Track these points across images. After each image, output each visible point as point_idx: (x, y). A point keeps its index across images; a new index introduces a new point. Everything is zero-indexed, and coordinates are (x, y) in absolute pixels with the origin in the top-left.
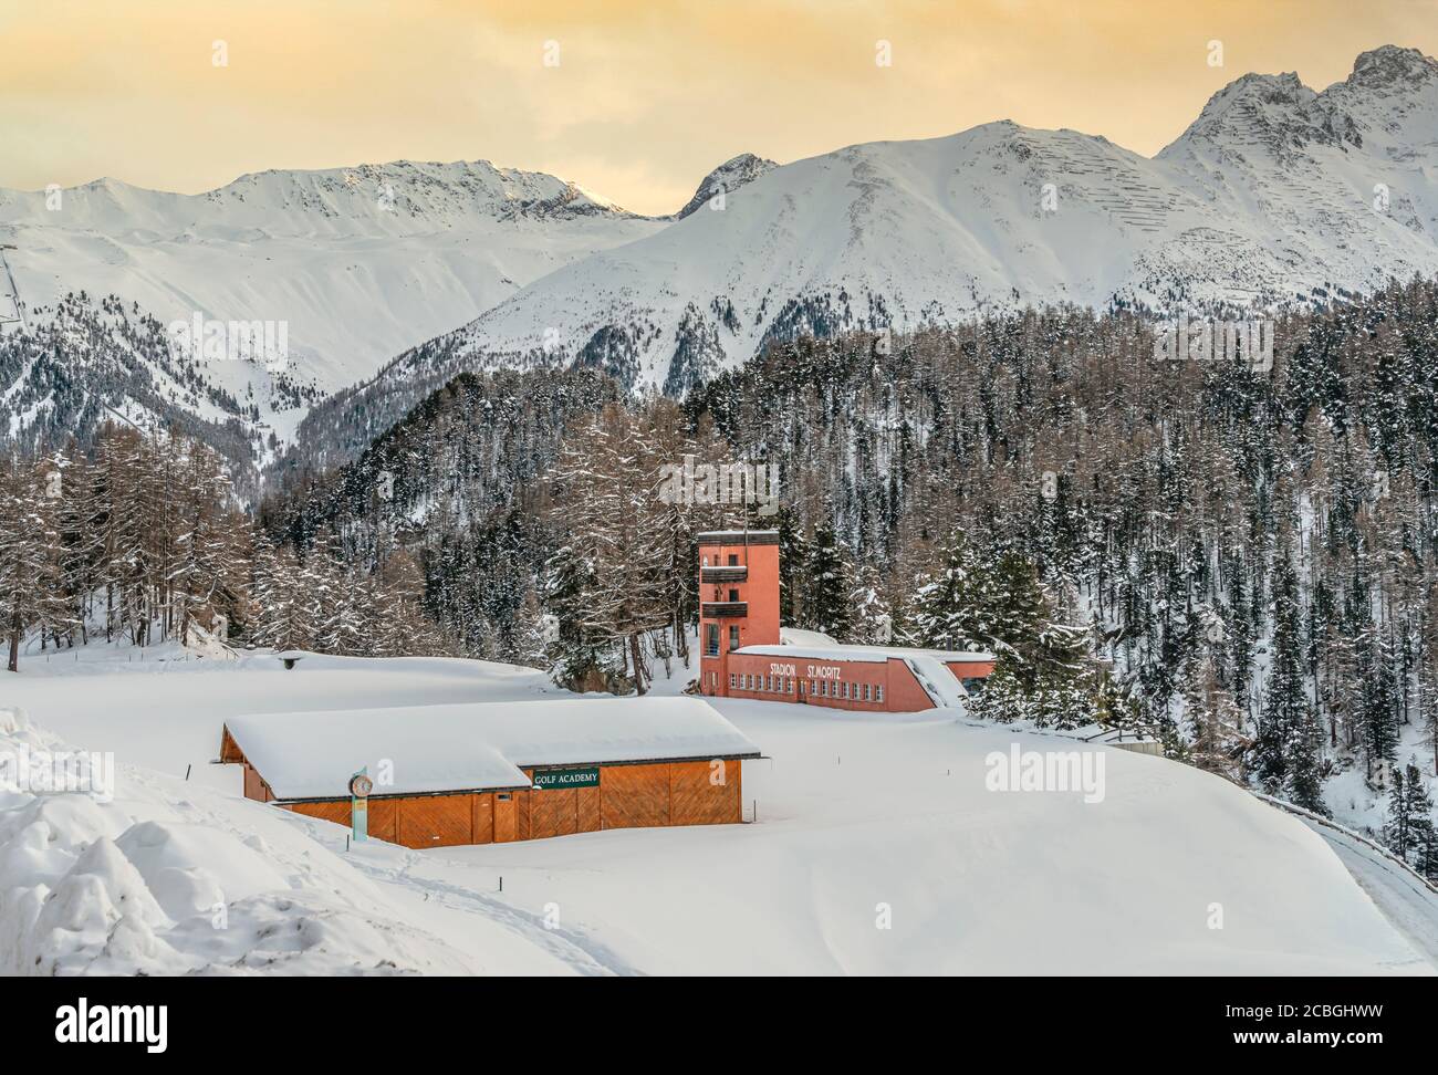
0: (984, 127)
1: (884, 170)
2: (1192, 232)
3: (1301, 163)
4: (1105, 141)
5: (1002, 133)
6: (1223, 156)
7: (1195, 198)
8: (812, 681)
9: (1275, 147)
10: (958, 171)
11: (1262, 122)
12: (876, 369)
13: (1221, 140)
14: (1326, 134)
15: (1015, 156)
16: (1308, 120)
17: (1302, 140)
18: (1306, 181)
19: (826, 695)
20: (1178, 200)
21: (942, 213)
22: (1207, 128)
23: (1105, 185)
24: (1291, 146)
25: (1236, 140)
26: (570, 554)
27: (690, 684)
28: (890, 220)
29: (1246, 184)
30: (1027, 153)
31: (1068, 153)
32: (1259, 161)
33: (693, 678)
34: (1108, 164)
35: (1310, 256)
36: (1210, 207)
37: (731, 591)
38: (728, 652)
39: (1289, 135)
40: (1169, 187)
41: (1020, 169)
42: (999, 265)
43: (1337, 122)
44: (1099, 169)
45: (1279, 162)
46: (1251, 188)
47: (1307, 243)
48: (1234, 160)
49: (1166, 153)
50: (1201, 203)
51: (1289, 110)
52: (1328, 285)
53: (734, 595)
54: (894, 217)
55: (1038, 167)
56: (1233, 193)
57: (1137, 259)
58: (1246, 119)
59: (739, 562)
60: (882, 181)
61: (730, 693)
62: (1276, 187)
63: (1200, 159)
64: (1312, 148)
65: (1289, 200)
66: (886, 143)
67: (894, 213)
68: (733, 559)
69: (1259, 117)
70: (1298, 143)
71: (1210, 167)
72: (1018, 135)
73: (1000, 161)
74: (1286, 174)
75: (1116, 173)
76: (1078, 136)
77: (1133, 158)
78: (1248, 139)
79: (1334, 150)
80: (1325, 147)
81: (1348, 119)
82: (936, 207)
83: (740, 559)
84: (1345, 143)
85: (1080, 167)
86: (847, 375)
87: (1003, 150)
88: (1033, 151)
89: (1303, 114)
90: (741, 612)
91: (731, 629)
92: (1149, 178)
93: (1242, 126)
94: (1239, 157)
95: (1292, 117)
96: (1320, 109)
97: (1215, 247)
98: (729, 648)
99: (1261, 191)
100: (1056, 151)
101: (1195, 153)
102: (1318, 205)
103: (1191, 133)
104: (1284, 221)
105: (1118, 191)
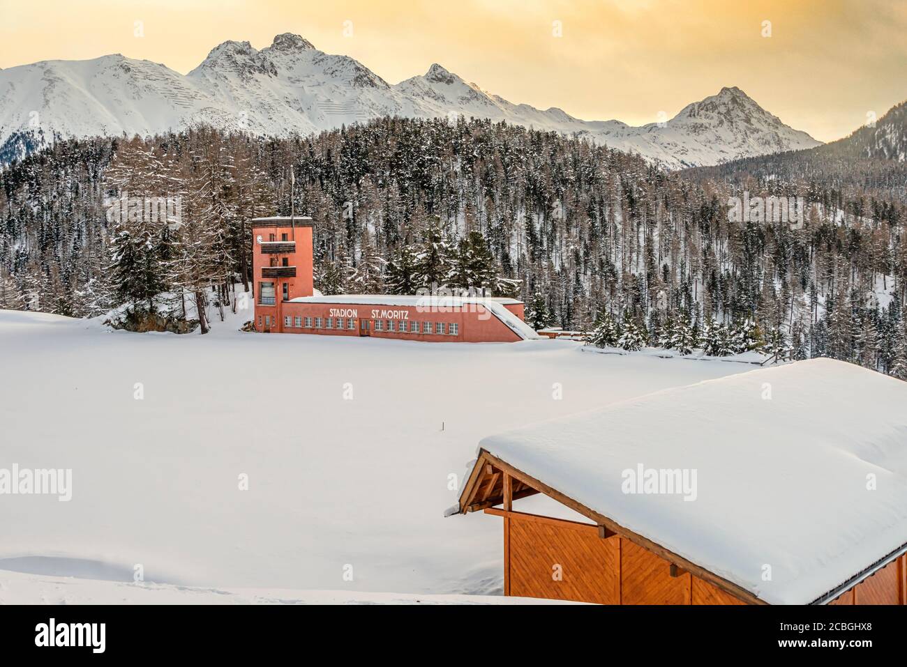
0: (108, 57)
1: (59, 73)
2: (205, 109)
3: (252, 82)
4: (164, 66)
5: (116, 60)
6: (217, 76)
7: (205, 94)
8: (376, 321)
9: (241, 74)
10: (96, 76)
11: (235, 62)
12: (115, 156)
13: (217, 69)
14: (262, 69)
15: (123, 70)
16: (254, 62)
17: (252, 71)
18: (254, 89)
19: (391, 330)
20: (199, 95)
21: (89, 95)
22: (210, 63)
23: (166, 86)
24: (248, 74)
25: (223, 69)
26: (128, 236)
27: (245, 324)
28: (63, 97)
29: (228, 89)
30: (129, 69)
31: (148, 71)
32: (234, 79)
33: (248, 320)
34: (167, 77)
35: (257, 122)
36: (213, 98)
37: (283, 259)
38: (282, 302)
39: (247, 69)
40: (194, 89)
41: (125, 77)
42: (116, 120)
43: (267, 64)
44: (162, 79)
45: (243, 80)
46: (231, 91)
47: (255, 116)
48: (223, 78)
49: (192, 74)
50: (209, 96)
51: (247, 58)
52: (265, 135)
53: (285, 262)
54: (65, 96)
55: (134, 76)
56: (223, 93)
57: (181, 120)
58: (228, 60)
59: (289, 239)
60: (59, 78)
61: (284, 330)
62: (241, 91)
63: (208, 77)
64: (257, 75)
65: (247, 97)
66: (60, 61)
67: (65, 93)
68: (284, 237)
69: (233, 60)
70: (250, 72)
71: (212, 81)
72: (124, 61)
73: (116, 73)
74: (245, 86)
75: (170, 81)
76: (152, 64)
77: (177, 75)
78: (229, 69)
79: (266, 76)
80: (262, 75)
81: (272, 63)
82: (86, 92)
83: (289, 236)
84: (270, 74)
85: (154, 78)
86: (100, 159)
87: (118, 68)
88: (132, 69)
89: (253, 60)
90: (292, 273)
91: (285, 285)
92: (185, 84)
93: (226, 64)
94: (225, 77)
95: (248, 61)
96: (260, 58)
97: (216, 116)
98: (282, 299)
99: (235, 92)
100: (142, 69)
101: (205, 74)
102: (260, 100)
103: (203, 65)
104: (244, 106)
105: (171, 89)
